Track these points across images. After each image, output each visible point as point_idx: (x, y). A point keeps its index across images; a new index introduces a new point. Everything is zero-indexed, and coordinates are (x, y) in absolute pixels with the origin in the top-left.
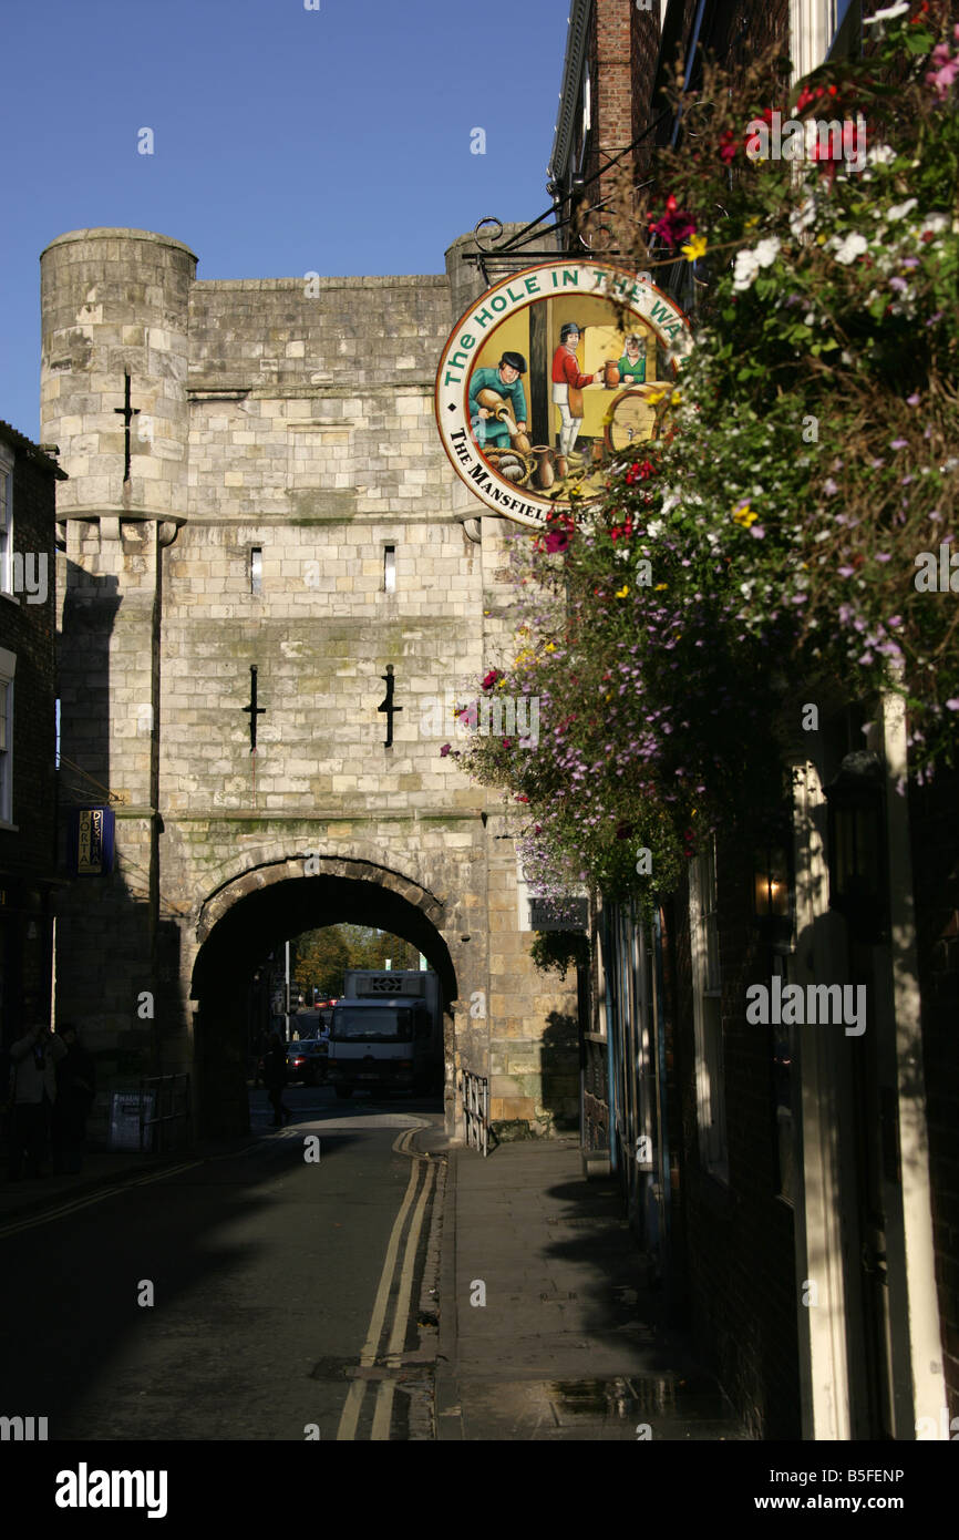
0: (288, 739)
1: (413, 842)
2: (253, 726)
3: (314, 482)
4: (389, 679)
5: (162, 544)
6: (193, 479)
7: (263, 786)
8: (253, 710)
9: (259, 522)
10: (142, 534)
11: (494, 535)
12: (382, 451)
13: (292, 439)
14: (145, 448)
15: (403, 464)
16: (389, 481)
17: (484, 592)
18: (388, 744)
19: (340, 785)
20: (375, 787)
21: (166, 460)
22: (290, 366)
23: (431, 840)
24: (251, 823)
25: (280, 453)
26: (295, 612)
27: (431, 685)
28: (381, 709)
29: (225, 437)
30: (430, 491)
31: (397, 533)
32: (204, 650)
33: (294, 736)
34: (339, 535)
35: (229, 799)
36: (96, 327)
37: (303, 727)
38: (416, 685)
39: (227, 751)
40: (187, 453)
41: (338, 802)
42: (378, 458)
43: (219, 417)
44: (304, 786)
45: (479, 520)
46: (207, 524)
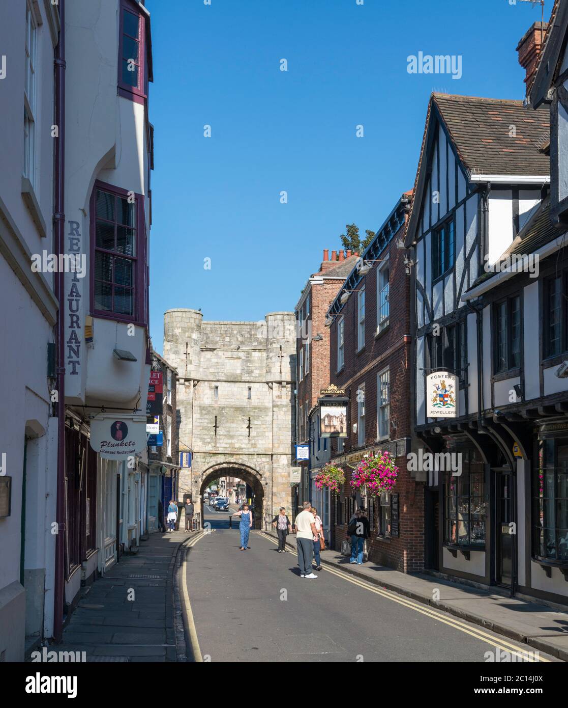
0: (224, 434)
1: (255, 460)
2: (216, 430)
3: (232, 371)
4: (249, 420)
5: (195, 386)
6: (201, 370)
7: (218, 445)
8: (216, 427)
9: (218, 381)
10: (189, 383)
11: (276, 387)
12: (248, 365)
13: (226, 361)
14: (191, 363)
15: (253, 368)
16: (250, 372)
17: (273, 401)
18: (249, 436)
19: (237, 446)
20: (245, 447)
21: (196, 366)
22: (226, 343)
23: (259, 460)
24: (215, 454)
25: (223, 365)
26: (226, 403)
27: (259, 422)
28: (247, 428)
29: (209, 360)
30: (260, 375)
31: (252, 385)
32: (204, 412)
33: (225, 433)
34: (238, 384)
35: (209, 448)
36: (179, 333)
37: (228, 431)
38: (256, 422)
39: (209, 436)
40: (200, 364)
41: (236, 450)
42: (248, 367)
43: (208, 354)
44: (228, 446)
45: (272, 383)
46: (205, 381)
